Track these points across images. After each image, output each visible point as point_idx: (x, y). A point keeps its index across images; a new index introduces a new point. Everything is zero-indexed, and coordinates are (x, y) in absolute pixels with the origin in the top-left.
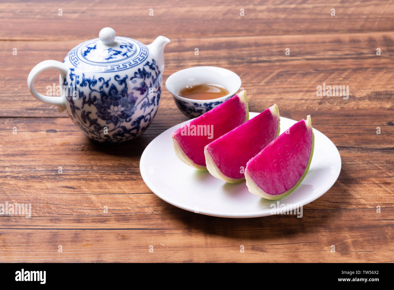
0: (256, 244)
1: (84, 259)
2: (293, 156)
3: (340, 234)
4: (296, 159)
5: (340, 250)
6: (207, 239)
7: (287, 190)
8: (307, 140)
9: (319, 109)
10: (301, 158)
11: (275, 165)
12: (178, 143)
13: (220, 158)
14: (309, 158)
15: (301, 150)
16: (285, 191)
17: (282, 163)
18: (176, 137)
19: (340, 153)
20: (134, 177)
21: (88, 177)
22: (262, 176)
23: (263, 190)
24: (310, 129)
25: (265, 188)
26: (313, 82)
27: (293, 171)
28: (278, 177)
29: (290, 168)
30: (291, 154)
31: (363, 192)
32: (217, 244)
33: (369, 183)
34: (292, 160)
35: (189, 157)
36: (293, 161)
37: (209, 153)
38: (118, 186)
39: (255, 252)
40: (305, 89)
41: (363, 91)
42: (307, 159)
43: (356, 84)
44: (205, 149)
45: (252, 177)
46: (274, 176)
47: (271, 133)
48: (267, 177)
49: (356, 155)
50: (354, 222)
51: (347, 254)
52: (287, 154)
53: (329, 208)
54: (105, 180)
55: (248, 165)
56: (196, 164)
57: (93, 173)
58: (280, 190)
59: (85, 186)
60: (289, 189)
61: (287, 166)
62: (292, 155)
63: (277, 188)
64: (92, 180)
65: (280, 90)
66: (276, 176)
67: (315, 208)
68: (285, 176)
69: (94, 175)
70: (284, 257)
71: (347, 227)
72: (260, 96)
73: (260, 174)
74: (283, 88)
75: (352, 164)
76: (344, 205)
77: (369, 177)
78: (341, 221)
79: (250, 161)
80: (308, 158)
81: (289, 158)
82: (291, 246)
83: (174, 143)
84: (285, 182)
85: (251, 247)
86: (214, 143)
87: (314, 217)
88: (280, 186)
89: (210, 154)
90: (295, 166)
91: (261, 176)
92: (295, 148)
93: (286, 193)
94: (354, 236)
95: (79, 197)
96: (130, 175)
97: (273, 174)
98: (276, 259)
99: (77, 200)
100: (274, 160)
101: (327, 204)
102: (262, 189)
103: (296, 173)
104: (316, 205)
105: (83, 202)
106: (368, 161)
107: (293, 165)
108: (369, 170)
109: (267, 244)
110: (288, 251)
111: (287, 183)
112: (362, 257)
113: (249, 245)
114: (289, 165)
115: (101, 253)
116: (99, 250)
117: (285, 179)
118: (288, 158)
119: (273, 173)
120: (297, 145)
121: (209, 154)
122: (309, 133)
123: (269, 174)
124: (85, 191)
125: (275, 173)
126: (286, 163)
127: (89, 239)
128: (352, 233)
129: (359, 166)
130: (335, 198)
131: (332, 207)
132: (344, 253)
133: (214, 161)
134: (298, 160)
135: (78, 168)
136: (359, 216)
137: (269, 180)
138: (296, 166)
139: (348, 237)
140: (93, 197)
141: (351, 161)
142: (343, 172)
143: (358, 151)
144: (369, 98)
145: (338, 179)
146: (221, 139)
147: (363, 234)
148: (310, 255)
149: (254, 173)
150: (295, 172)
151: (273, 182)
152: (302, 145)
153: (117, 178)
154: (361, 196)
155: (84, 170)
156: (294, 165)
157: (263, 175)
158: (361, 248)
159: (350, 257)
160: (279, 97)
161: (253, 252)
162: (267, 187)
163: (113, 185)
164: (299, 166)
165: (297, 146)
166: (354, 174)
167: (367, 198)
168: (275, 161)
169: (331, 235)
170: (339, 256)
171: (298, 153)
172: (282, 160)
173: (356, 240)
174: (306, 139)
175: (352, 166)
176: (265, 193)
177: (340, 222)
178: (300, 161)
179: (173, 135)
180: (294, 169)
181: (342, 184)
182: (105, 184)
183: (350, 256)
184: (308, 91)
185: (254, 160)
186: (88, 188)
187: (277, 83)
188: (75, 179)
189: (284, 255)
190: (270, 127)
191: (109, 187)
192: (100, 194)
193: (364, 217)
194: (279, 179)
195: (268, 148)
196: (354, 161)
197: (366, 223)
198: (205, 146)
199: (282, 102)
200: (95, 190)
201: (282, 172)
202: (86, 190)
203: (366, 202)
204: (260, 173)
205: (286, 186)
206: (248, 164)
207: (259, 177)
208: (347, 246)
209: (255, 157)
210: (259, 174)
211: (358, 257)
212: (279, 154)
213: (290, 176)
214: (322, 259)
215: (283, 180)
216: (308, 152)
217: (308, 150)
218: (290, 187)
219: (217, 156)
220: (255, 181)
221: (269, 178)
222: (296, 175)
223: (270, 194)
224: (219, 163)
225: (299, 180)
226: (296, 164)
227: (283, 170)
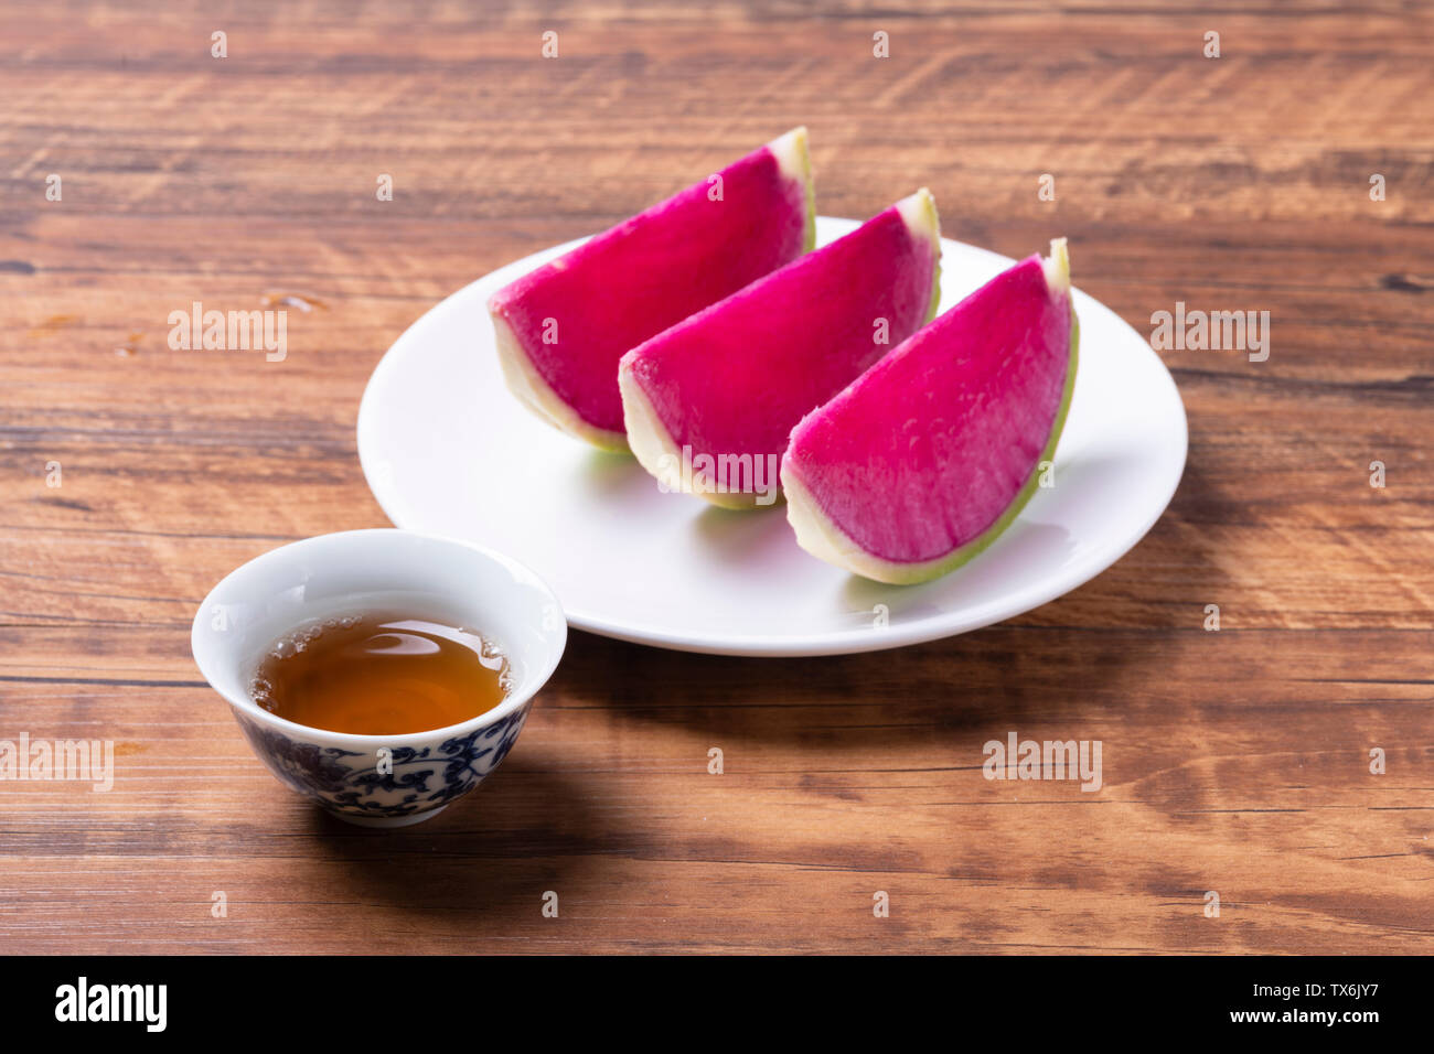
0: (817, 766)
1: (107, 808)
2: (988, 407)
3: (1169, 733)
4: (998, 419)
5: (1164, 800)
6: (617, 738)
7: (956, 543)
8: (1047, 343)
9: (1107, 215)
10: (1021, 414)
11: (913, 441)
12: (515, 339)
13: (684, 405)
14: (1054, 415)
15: (1022, 383)
16: (951, 549)
17: (941, 435)
18: (506, 314)
19: (1184, 398)
20: (337, 468)
21: (146, 461)
22: (856, 483)
23: (859, 543)
24: (1062, 296)
25: (866, 537)
26: (1089, 103)
27: (984, 465)
28: (920, 489)
29: (972, 454)
30: (981, 396)
31: (1274, 562)
32: (658, 760)
33: (1296, 524)
34: (983, 423)
35: (562, 397)
36: (989, 424)
37: (640, 383)
38: (267, 504)
39: (816, 801)
40: (1056, 131)
41: (1287, 144)
42: (1046, 418)
43: (1262, 116)
44: (621, 368)
45: (811, 489)
46: (906, 485)
47: (903, 308)
48: (874, 490)
49: (1251, 408)
50: (1228, 688)
51: (1193, 820)
52: (961, 398)
53: (1130, 625)
54: (218, 477)
55: (796, 440)
56: (588, 428)
57: (170, 447)
58: (930, 545)
59: (133, 499)
60: (965, 542)
61: (960, 447)
62: (985, 402)
63: (917, 534)
64: (163, 477)
65: (952, 131)
66: (912, 486)
67: (1072, 624)
68: (952, 487)
69: (173, 457)
70: (932, 825)
71: (1200, 707)
72: (869, 155)
73: (846, 478)
74: (968, 124)
75: (1232, 445)
76: (1192, 612)
77: (1301, 502)
78: (1176, 679)
79: (806, 421)
80: (1050, 415)
81: (972, 412)
82: (964, 777)
83: (499, 336)
84: (951, 511)
85: (798, 779)
86: (664, 343)
87: (1064, 660)
88: (930, 529)
89: (644, 389)
90: (996, 446)
91: (851, 487)
92: (999, 374)
93: (955, 555)
94: (1225, 742)
95: (103, 545)
96: (320, 459)
97: (900, 478)
98: (897, 833)
99: (96, 559)
100: (910, 422)
101: (1121, 606)
102: (853, 538)
103: (998, 474)
104: (1077, 609)
105: (118, 566)
106: (1298, 434)
107: (985, 442)
108: (1301, 469)
109: (864, 769)
110: (951, 799)
111: (958, 517)
112: (1255, 833)
113: (791, 767)
114: (972, 440)
115: (177, 786)
116: (171, 773)
117: (951, 498)
118: (964, 416)
119: (900, 474)
120: (1005, 359)
121: (639, 389)
122: (1056, 315)
123: (883, 477)
124: (132, 522)
125: (908, 474)
126: (956, 433)
127: (132, 724)
128: (1219, 730)
129: (1258, 454)
130: (1154, 584)
131: (1143, 622)
132: (1180, 817)
133: (660, 416)
134: (1009, 424)
135: (109, 425)
136: (1251, 660)
137: (884, 501)
138: (1001, 445)
139: (1201, 747)
140: (164, 550)
141: (1227, 433)
142: (1193, 477)
143: (1260, 390)
144: (1316, 174)
145: (1174, 505)
146: (692, 328)
147: (1264, 735)
148: (1039, 817)
149: (820, 472)
150: (993, 474)
151: (901, 511)
152: (1029, 361)
153: (267, 472)
154: (1262, 578)
155: (133, 434)
156: (989, 442)
157: (860, 480)
158: (1251, 797)
159: (1207, 831)
160: (949, 158)
161: (806, 799)
162: (876, 533)
163: (248, 499)
164: (1014, 449)
165: (1005, 364)
166: (1239, 487)
167: (1286, 587)
168: (913, 424)
169: (1133, 736)
170: (1159, 826)
171: (1009, 394)
172: (939, 420)
173: (1232, 763)
174: (1045, 336)
175: (1230, 451)
176: (865, 556)
177: (1170, 686)
178: (1017, 429)
179: (496, 304)
180: (992, 459)
181: (1186, 527)
182: (215, 496)
183: (1206, 826)
184: (1065, 141)
185: (821, 421)
186: (145, 509)
187: (943, 102)
188: (92, 470)
189: (934, 815)
190: (897, 283)
191: (232, 506)
192: (192, 536)
193: (1272, 666)
194: (927, 500)
195: (884, 369)
196: (1239, 433)
197: (1276, 690)
198: (624, 353)
199: (957, 183)
200: (173, 520)
201: (938, 472)
202: (134, 515)
203: (1280, 603)
204: (848, 472)
205: (956, 527)
206: (795, 433)
207: (840, 488)
208: (1196, 786)
209: (829, 405)
210: (842, 476)
211: (1237, 834)
212: (930, 395)
213: (971, 486)
214: (1090, 838)
215: (944, 502)
216: (1052, 391)
217: (1050, 382)
218: (971, 535)
219: (673, 395)
220: (823, 507)
221: (886, 493)
222: (996, 483)
223: (887, 559)
224: (681, 426)
225: (1009, 503)
226: (1001, 439)
227: (943, 463)
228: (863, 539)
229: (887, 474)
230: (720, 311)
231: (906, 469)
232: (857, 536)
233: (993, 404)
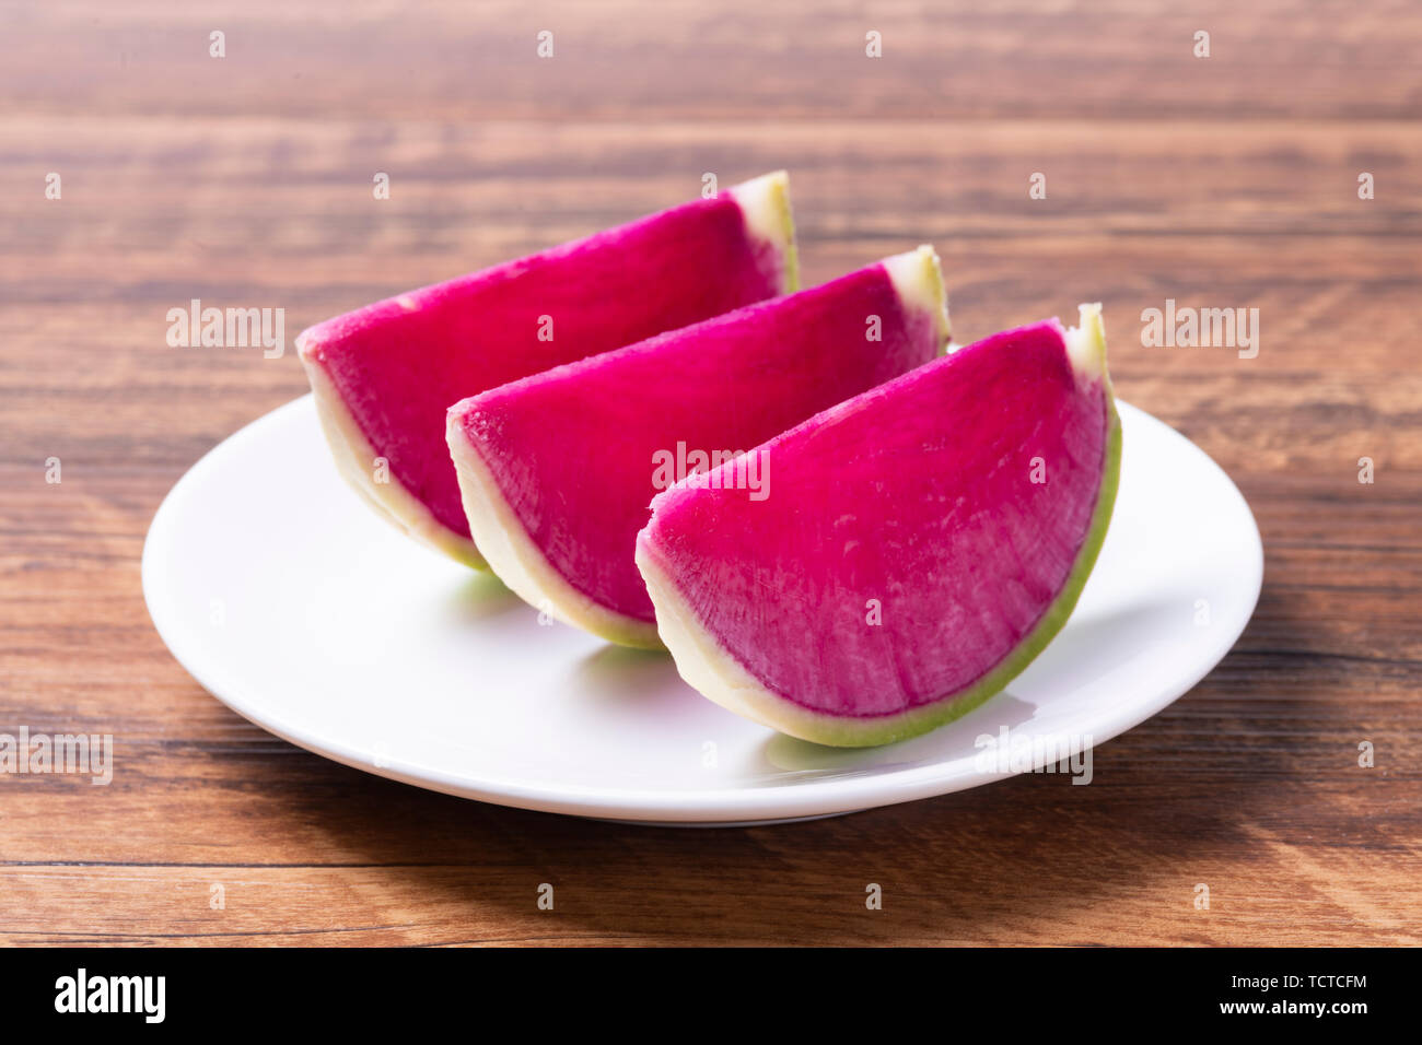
2: (973, 518)
4: (988, 538)
7: (914, 701)
8: (1069, 446)
10: (1024, 537)
11: (849, 546)
12: (335, 394)
13: (541, 487)
14: (1078, 548)
16: (906, 708)
18: (322, 357)
22: (755, 590)
23: (757, 675)
24: (1094, 385)
25: (770, 668)
27: (963, 598)
29: (945, 580)
30: (961, 500)
34: (962, 541)
36: (973, 543)
37: (474, 444)
42: (1066, 550)
44: (449, 421)
45: (682, 586)
46: (837, 605)
48: (783, 606)
52: (931, 495)
58: (872, 697)
60: (928, 701)
61: (931, 563)
62: (968, 510)
63: (852, 678)
66: (846, 608)
68: (911, 621)
79: (677, 489)
80: (1071, 546)
81: (945, 521)
84: (908, 653)
86: (517, 397)
88: (874, 674)
89: (482, 456)
90: (983, 575)
91: (749, 595)
93: (913, 718)
97: (826, 594)
100: (845, 519)
102: (747, 666)
103: (986, 616)
107: (966, 568)
111: (918, 664)
114: (944, 561)
117: (906, 634)
118: (933, 523)
119: (827, 587)
121: (473, 452)
122: (1085, 409)
123: (798, 587)
125: (841, 592)
126: (920, 546)
133: (507, 496)
134: (1007, 547)
137: (801, 623)
138: (991, 575)
149: (696, 565)
150: (976, 613)
156: (972, 569)
157: (762, 588)
162: (785, 665)
164: (1010, 584)
165: (1001, 463)
168: (851, 523)
171: (1007, 507)
172: (892, 523)
174: (1066, 435)
178: (1017, 557)
179: (310, 341)
180: (975, 590)
194: (870, 633)
198: (456, 402)
201: (890, 595)
204: (742, 571)
205: (915, 678)
206: (659, 504)
207: (729, 592)
210: (734, 576)
213: (942, 625)
215: (896, 638)
216: (1076, 512)
217: (1072, 501)
218: (938, 693)
219: (527, 469)
220: (701, 616)
221: (803, 611)
222: (983, 628)
224: (539, 517)
225: (1001, 658)
226: (991, 567)
227: (898, 585)
228: (763, 671)
230: (606, 364)
231: (838, 582)
232: (755, 665)
233: (980, 515)
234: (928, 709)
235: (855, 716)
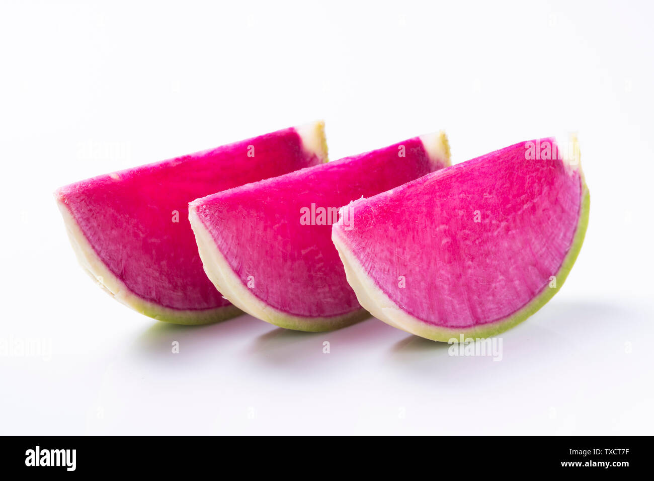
2: (510, 233)
4: (519, 245)
7: (478, 322)
8: (562, 201)
10: (537, 245)
11: (444, 241)
14: (566, 253)
15: (540, 223)
16: (474, 325)
22: (394, 259)
23: (395, 301)
24: (574, 172)
25: (402, 299)
27: (505, 273)
28: (449, 276)
29: (495, 263)
30: (503, 224)
34: (505, 244)
36: (511, 246)
42: (560, 254)
46: (438, 270)
48: (409, 268)
58: (456, 318)
60: (486, 323)
62: (508, 229)
63: (446, 307)
66: (443, 272)
68: (477, 281)
73: (386, 253)
80: (563, 252)
81: (496, 233)
84: (475, 297)
88: (457, 306)
92: (520, 212)
93: (478, 329)
97: (432, 265)
102: (390, 296)
103: (517, 282)
107: (506, 257)
111: (481, 303)
114: (495, 253)
117: (474, 288)
119: (433, 261)
120: (525, 203)
122: (570, 183)
125: (440, 264)
126: (482, 245)
134: (528, 249)
137: (419, 277)
138: (520, 262)
150: (512, 281)
151: (433, 288)
156: (510, 258)
162: (410, 298)
164: (530, 268)
165: (525, 207)
168: (445, 230)
171: (528, 229)
174: (560, 196)
176: (401, 312)
178: (533, 255)
180: (510, 270)
185: (366, 207)
194: (455, 285)
201: (465, 267)
204: (388, 249)
205: (479, 310)
207: (381, 259)
209: (373, 198)
210: (382, 250)
213: (493, 285)
215: (469, 289)
216: (565, 235)
217: (563, 229)
218: (491, 319)
220: (366, 269)
221: (420, 272)
222: (515, 288)
223: (418, 318)
225: (525, 305)
226: (520, 258)
227: (470, 263)
228: (399, 300)
229: (421, 258)
231: (438, 259)
232: (394, 297)
233: (514, 232)
234: (486, 326)
235: (447, 326)
